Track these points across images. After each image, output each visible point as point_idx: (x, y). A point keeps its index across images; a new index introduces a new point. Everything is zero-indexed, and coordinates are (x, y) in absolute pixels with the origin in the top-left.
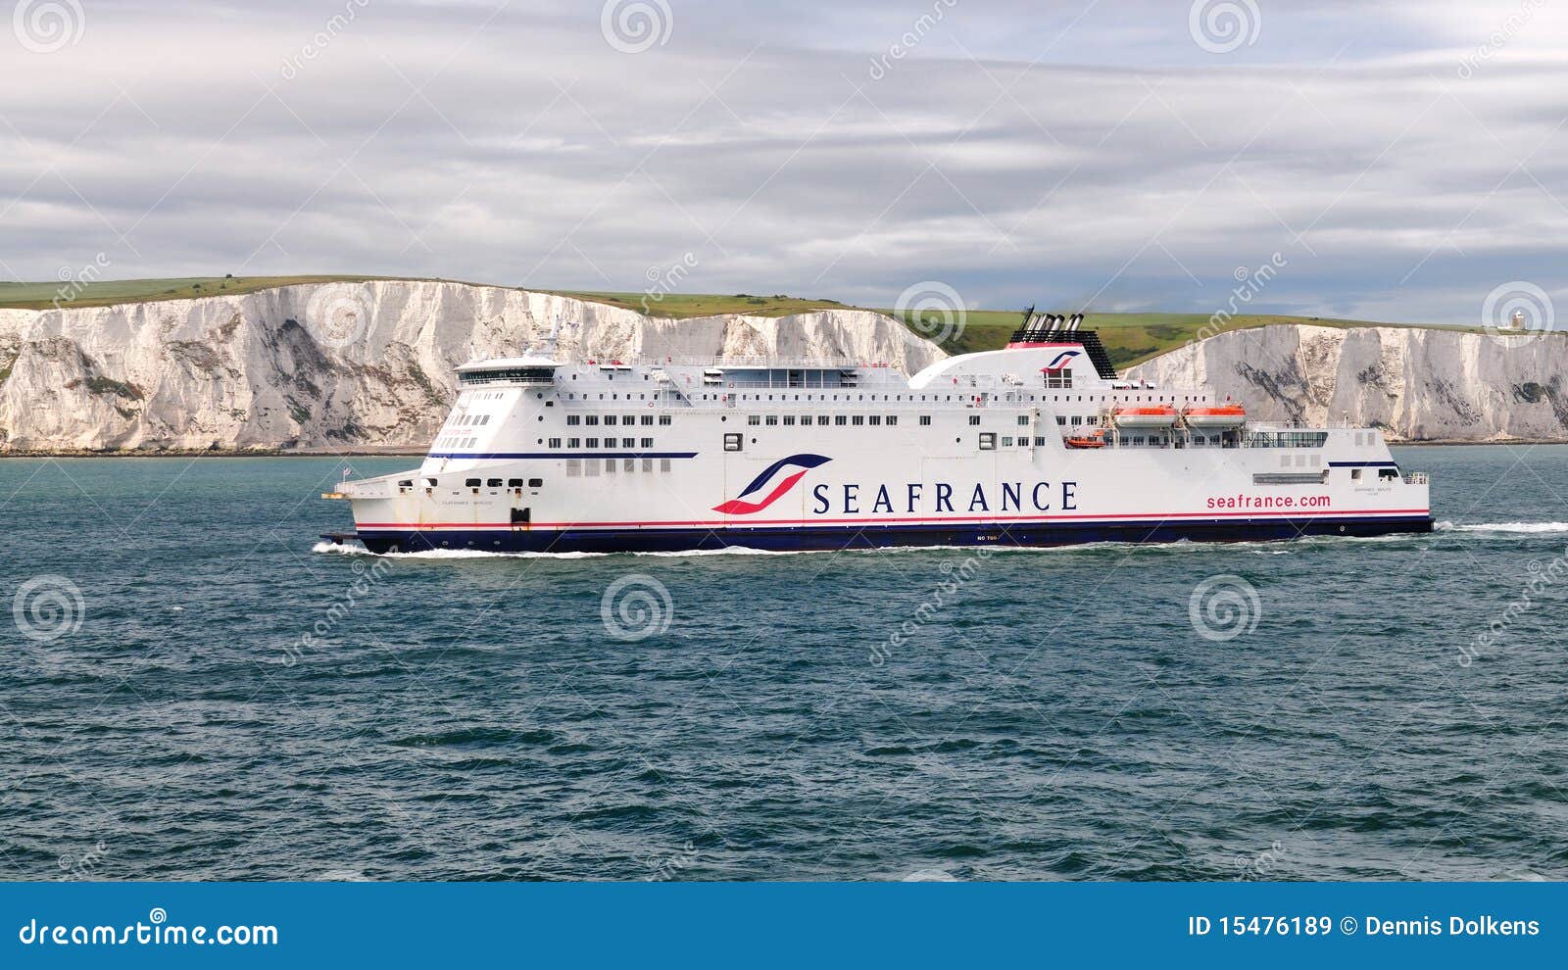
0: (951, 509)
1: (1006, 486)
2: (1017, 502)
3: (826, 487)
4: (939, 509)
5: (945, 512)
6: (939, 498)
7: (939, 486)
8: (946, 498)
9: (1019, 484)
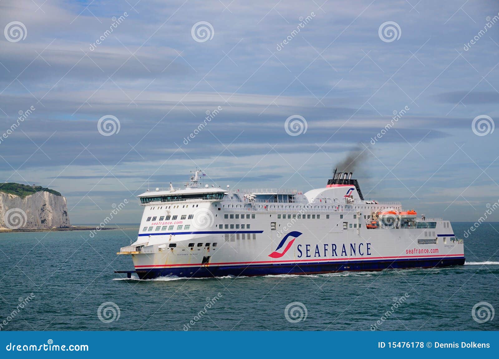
0: (336, 255)
1: (351, 245)
2: (354, 252)
3: (301, 246)
4: (333, 255)
5: (335, 257)
6: (333, 250)
7: (333, 245)
8: (335, 250)
9: (355, 244)
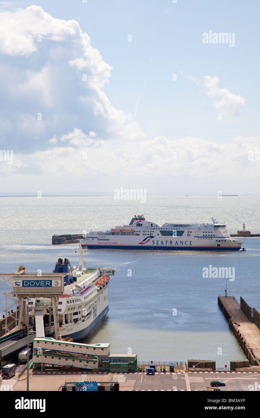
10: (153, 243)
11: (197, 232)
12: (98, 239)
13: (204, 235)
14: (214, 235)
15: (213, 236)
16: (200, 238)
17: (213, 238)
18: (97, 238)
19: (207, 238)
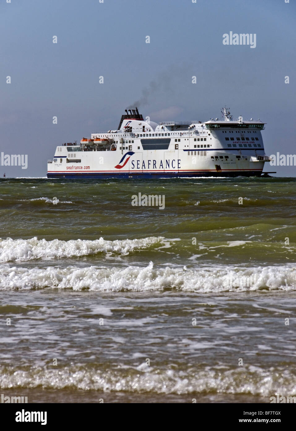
10: (133, 166)
11: (187, 139)
12: (67, 159)
13: (195, 146)
14: (208, 146)
15: (207, 148)
16: (190, 152)
17: (207, 151)
18: (66, 157)
19: (200, 151)
